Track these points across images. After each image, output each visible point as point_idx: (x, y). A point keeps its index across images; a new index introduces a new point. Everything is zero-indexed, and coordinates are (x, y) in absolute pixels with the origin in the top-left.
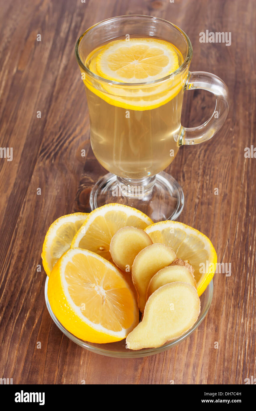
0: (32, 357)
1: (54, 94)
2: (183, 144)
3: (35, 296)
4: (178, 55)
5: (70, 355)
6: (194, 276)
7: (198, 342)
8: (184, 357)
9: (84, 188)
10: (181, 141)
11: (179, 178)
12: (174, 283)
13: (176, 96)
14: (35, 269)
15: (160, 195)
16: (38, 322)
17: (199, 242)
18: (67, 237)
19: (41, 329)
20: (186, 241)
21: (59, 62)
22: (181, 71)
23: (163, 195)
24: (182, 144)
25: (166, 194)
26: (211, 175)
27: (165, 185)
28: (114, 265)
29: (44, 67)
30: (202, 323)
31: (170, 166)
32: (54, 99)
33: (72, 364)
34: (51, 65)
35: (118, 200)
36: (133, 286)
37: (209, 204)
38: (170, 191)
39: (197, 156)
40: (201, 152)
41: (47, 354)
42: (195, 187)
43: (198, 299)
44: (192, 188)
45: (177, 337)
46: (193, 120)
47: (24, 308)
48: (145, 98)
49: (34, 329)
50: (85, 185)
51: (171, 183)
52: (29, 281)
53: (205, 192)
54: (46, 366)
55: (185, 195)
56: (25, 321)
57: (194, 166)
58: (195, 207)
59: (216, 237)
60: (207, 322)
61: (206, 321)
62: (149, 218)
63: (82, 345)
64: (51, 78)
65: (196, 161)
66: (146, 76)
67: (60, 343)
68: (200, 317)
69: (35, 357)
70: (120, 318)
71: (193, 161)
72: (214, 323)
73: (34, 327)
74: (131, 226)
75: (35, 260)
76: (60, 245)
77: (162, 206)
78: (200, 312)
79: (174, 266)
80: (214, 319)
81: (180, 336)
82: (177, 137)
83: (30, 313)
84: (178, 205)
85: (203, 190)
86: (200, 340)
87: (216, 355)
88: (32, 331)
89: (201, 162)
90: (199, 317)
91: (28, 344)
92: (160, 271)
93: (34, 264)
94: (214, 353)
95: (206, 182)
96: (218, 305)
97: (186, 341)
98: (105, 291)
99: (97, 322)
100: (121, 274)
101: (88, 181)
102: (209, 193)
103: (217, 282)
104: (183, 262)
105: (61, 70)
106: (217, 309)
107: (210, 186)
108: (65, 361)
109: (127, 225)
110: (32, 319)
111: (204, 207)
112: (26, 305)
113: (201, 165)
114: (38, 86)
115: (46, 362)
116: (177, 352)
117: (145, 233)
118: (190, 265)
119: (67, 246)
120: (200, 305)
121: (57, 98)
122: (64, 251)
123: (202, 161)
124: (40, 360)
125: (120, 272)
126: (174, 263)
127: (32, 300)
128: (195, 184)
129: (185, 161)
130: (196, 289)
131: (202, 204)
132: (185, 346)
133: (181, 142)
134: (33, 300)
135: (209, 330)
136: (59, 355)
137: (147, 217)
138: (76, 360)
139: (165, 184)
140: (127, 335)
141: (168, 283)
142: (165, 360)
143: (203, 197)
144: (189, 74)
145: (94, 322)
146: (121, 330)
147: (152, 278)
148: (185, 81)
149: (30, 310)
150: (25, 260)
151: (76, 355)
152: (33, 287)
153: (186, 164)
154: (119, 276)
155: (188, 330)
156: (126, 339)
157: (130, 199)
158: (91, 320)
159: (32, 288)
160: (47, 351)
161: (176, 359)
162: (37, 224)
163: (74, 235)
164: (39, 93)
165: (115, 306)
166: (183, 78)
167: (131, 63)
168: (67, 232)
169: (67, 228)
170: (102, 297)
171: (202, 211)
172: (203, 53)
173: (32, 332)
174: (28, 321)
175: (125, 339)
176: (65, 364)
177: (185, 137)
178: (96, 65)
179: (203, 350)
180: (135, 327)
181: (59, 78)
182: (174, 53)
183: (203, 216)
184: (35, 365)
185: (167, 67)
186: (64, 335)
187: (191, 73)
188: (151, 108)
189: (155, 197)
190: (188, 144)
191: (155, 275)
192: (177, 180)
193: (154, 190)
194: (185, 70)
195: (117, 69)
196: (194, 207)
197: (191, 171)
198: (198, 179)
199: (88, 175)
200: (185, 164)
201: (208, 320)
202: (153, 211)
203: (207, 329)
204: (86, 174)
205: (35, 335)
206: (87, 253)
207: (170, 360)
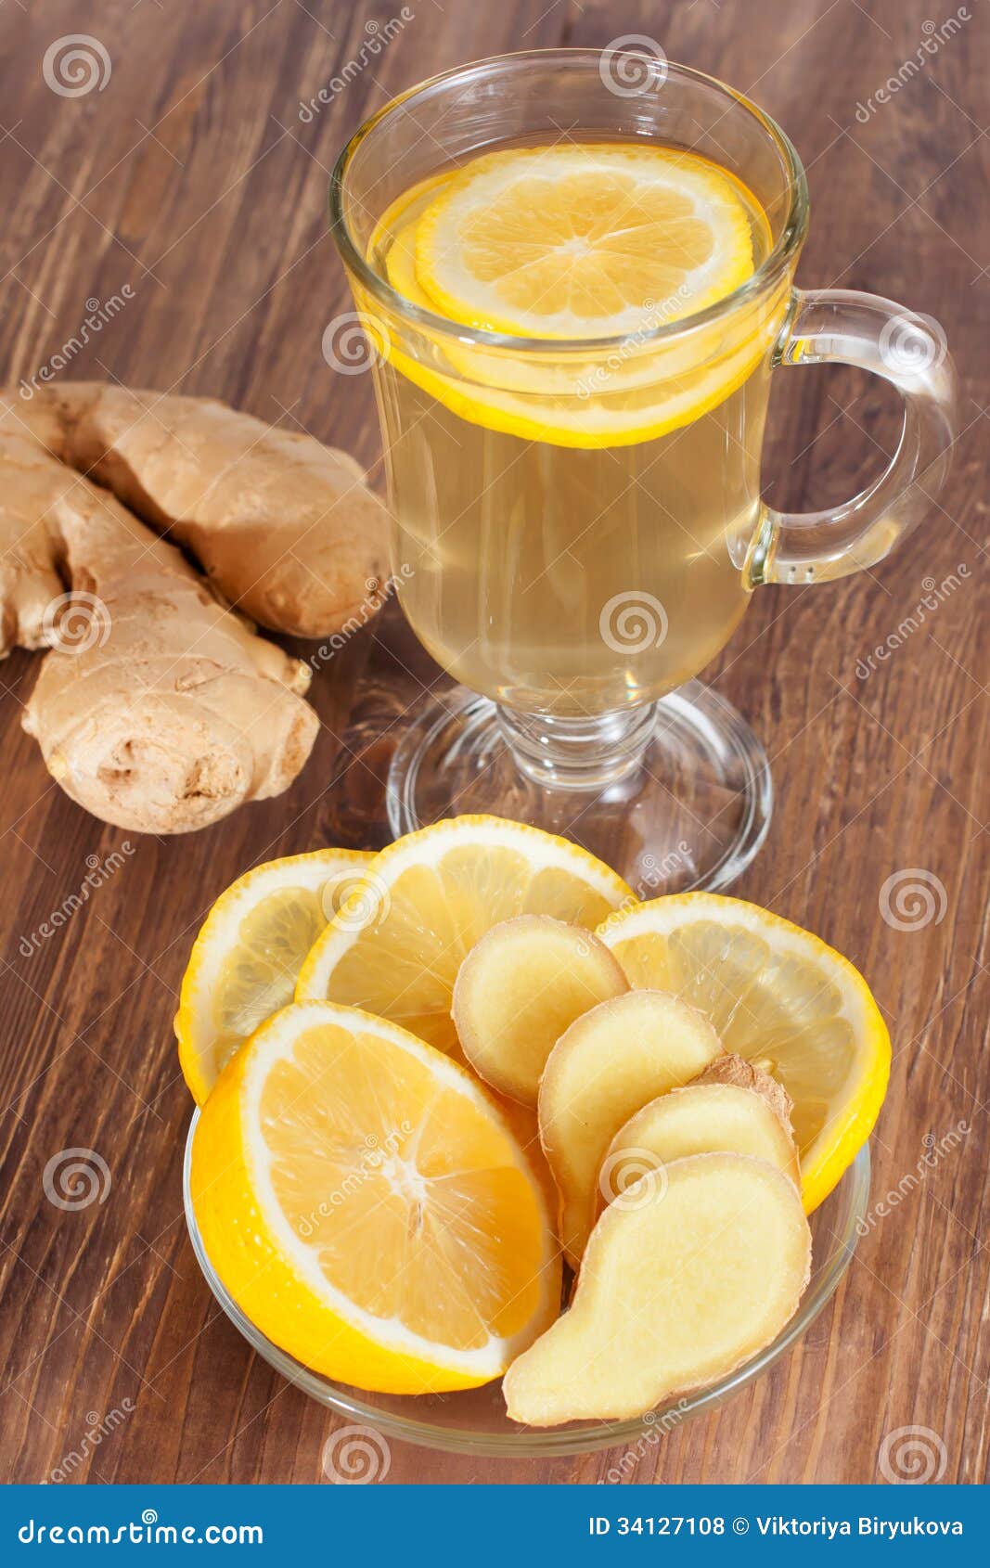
0: (124, 1436)
1: (264, 340)
2: (766, 582)
3: (147, 1187)
4: (750, 219)
5: (277, 1432)
6: (791, 1129)
7: (801, 1396)
8: (740, 1459)
9: (368, 738)
10: (758, 569)
11: (756, 708)
12: (704, 1155)
13: (741, 388)
14: (151, 1073)
15: (677, 775)
16: (154, 1294)
17: (822, 984)
18: (282, 949)
19: (168, 1321)
20: (767, 978)
21: (287, 209)
22: (760, 291)
23: (686, 778)
24: (762, 581)
25: (699, 775)
26: (889, 700)
27: (697, 735)
28: (467, 1073)
29: (228, 224)
30: (820, 1318)
31: (722, 656)
32: (260, 363)
33: (286, 1472)
34: (256, 217)
35: (502, 794)
36: (540, 1163)
37: (875, 819)
38: (715, 762)
39: (835, 617)
40: (851, 597)
41: (184, 1425)
42: (819, 746)
43: (803, 1225)
44: (808, 751)
45: (712, 1380)
46: (826, 464)
47: (102, 1232)
48: (611, 401)
49: (137, 1322)
50: (372, 727)
51: (721, 732)
52: (127, 1118)
53: (860, 768)
54: (180, 1474)
55: (775, 781)
56: (104, 1285)
57: (820, 660)
58: (818, 829)
59: (895, 959)
60: (843, 1316)
61: (838, 1311)
62: (619, 879)
63: (325, 1397)
64: (251, 273)
65: (831, 635)
66: (617, 308)
67: (240, 1382)
68: (807, 1300)
69: (137, 1437)
70: (483, 1293)
71: (815, 636)
72: (872, 1319)
73: (137, 1311)
74: (542, 916)
75: (154, 1034)
76: (249, 981)
77: (681, 825)
78: (807, 1277)
79: (710, 1086)
80: (871, 1304)
81: (724, 1375)
82: (744, 550)
83: (126, 1256)
84: (747, 821)
85: (851, 761)
86: (811, 1388)
87: (872, 1454)
88: (130, 1330)
89: (850, 641)
90: (803, 1301)
91: (112, 1383)
92: (651, 1104)
93: (151, 1051)
94: (866, 1442)
95: (865, 728)
96: (891, 1243)
97: (752, 1388)
98: (423, 1178)
99: (384, 1312)
100: (497, 1107)
101: (386, 710)
102: (878, 773)
103: (890, 1149)
104: (749, 1071)
105: (294, 242)
106: (886, 1259)
107: (881, 746)
108: (256, 1458)
109: (527, 912)
110: (130, 1280)
111: (851, 832)
112: (108, 1218)
113: (851, 652)
114: (198, 304)
115: (179, 1458)
116: (712, 1437)
117: (600, 942)
118: (779, 1079)
119: (280, 990)
120: (811, 1249)
121: (274, 358)
122: (268, 1006)
123: (857, 637)
124: (155, 1450)
125: (490, 1101)
126: (712, 1074)
127: (136, 1199)
128: (821, 732)
129: (786, 636)
130: (795, 1186)
131: (845, 818)
132: (749, 1412)
133: (760, 574)
134: (140, 1200)
135: (848, 1350)
136: (233, 1429)
137: (613, 876)
138: (302, 1456)
139: (698, 731)
140: (509, 1367)
141: (681, 1155)
142: (661, 1468)
143: (852, 789)
144: (794, 301)
145: (371, 1310)
146: (487, 1340)
147: (618, 1130)
148: (778, 330)
149: (125, 1240)
150: (113, 1032)
151: (303, 1437)
152: (143, 1147)
153: (787, 651)
154: (486, 1117)
155: (758, 1351)
156: (505, 1381)
157: (549, 792)
158: (360, 1302)
159: (137, 1149)
160: (187, 1415)
161: (710, 1463)
162: (171, 882)
163: (311, 941)
164: (202, 334)
165: (463, 1244)
166: (770, 315)
167: (558, 250)
168: (283, 928)
169: (286, 912)
170: (409, 1209)
171: (842, 854)
172: (878, 180)
173: (128, 1335)
174: (116, 1285)
175: (498, 1382)
176: (255, 1468)
177: (776, 554)
178: (415, 252)
179: (821, 1430)
180: (544, 1332)
181: (284, 274)
182: (737, 209)
183: (849, 870)
184: (137, 1472)
185: (703, 269)
186: (258, 1355)
187: (802, 294)
188: (632, 440)
189: (652, 787)
190: (790, 579)
191: (629, 1123)
192: (748, 715)
193: (650, 759)
194: (774, 285)
195: (498, 272)
196: (813, 830)
197: (806, 681)
198: (834, 712)
199: (383, 685)
200: (782, 648)
201: (845, 1308)
202: (642, 846)
203: (839, 1345)
204: (375, 682)
205: (142, 1347)
206: (355, 1023)
207: (685, 1465)
